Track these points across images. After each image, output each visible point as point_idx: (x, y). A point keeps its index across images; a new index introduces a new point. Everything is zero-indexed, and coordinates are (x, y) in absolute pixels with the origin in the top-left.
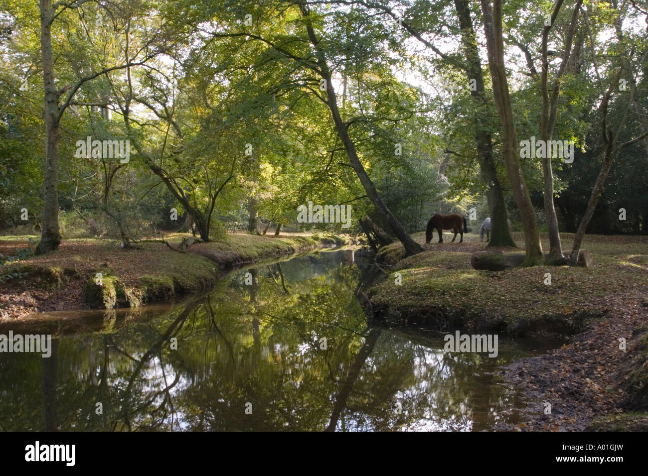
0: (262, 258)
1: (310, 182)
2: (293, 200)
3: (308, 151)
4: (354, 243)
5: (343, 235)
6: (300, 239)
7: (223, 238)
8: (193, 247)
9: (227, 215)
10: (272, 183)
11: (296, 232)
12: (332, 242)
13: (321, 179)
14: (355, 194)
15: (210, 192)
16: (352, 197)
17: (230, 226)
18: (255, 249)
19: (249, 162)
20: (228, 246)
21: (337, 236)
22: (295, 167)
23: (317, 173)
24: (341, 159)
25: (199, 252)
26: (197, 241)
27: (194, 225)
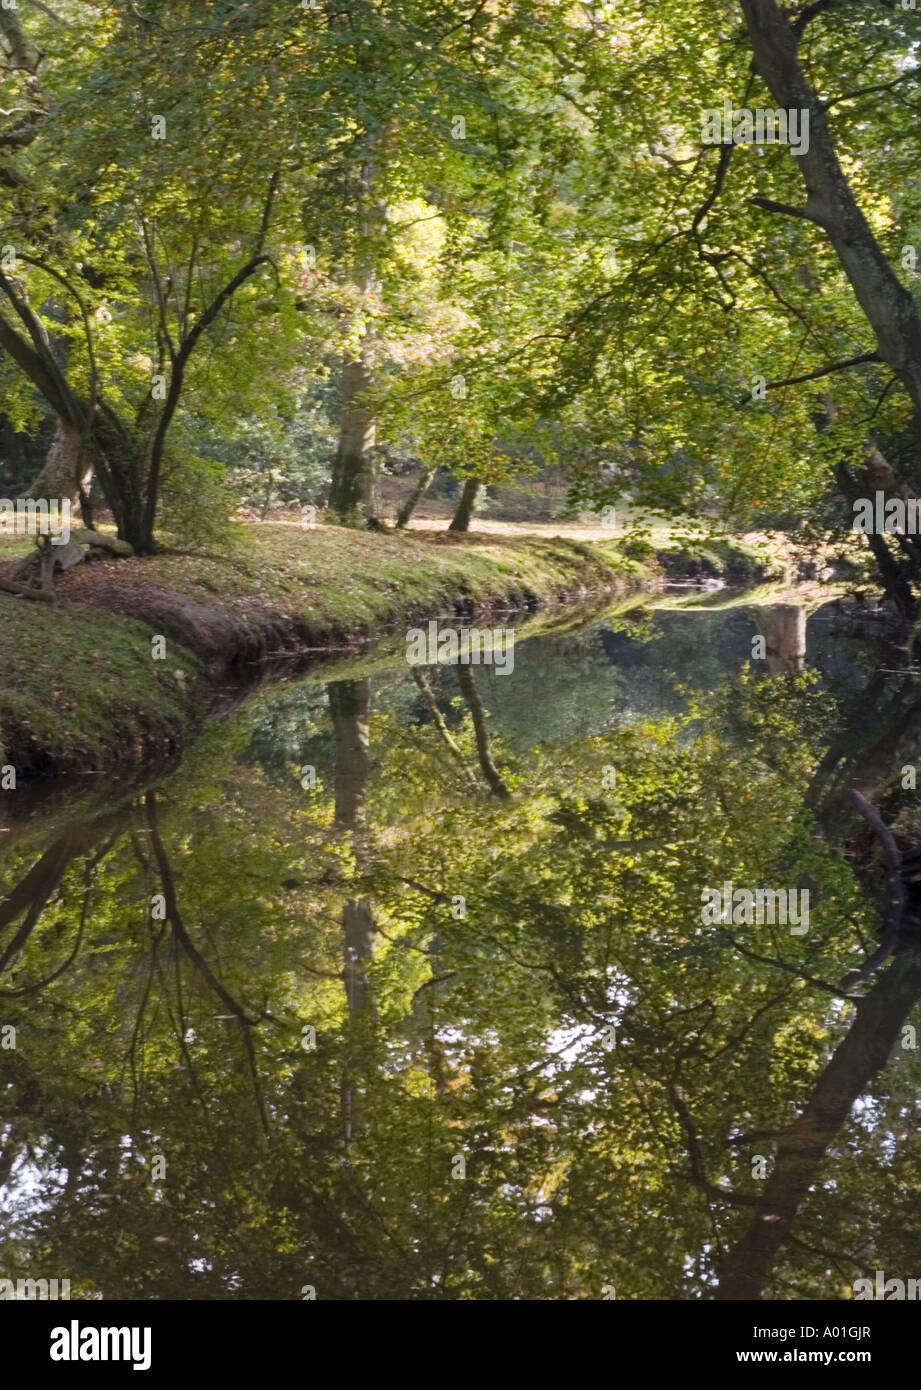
0: (390, 631)
1: (618, 291)
2: (536, 373)
3: (609, 144)
4: (807, 572)
5: (759, 537)
6: (561, 552)
7: (221, 539)
8: (85, 575)
9: (235, 437)
10: (445, 292)
11: (544, 518)
12: (708, 569)
13: (667, 276)
14: (821, 348)
15: (162, 326)
16: (810, 361)
17: (243, 487)
18: (360, 590)
19: (341, 190)
20: (239, 578)
21: (733, 542)
22: (551, 221)
23: (653, 247)
24: (762, 183)
25: (111, 601)
26: (104, 551)
27: (88, 477)
